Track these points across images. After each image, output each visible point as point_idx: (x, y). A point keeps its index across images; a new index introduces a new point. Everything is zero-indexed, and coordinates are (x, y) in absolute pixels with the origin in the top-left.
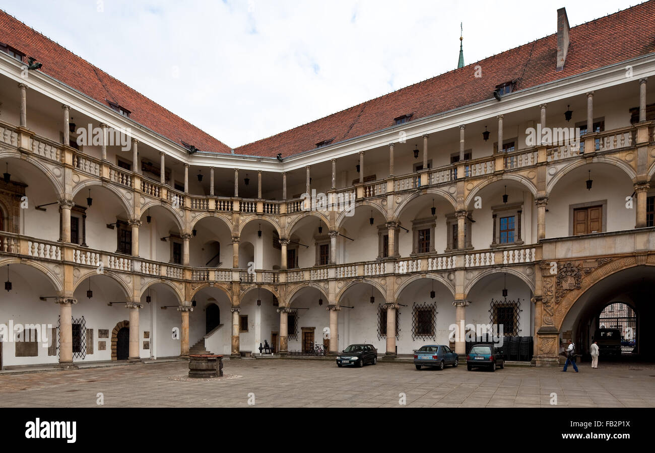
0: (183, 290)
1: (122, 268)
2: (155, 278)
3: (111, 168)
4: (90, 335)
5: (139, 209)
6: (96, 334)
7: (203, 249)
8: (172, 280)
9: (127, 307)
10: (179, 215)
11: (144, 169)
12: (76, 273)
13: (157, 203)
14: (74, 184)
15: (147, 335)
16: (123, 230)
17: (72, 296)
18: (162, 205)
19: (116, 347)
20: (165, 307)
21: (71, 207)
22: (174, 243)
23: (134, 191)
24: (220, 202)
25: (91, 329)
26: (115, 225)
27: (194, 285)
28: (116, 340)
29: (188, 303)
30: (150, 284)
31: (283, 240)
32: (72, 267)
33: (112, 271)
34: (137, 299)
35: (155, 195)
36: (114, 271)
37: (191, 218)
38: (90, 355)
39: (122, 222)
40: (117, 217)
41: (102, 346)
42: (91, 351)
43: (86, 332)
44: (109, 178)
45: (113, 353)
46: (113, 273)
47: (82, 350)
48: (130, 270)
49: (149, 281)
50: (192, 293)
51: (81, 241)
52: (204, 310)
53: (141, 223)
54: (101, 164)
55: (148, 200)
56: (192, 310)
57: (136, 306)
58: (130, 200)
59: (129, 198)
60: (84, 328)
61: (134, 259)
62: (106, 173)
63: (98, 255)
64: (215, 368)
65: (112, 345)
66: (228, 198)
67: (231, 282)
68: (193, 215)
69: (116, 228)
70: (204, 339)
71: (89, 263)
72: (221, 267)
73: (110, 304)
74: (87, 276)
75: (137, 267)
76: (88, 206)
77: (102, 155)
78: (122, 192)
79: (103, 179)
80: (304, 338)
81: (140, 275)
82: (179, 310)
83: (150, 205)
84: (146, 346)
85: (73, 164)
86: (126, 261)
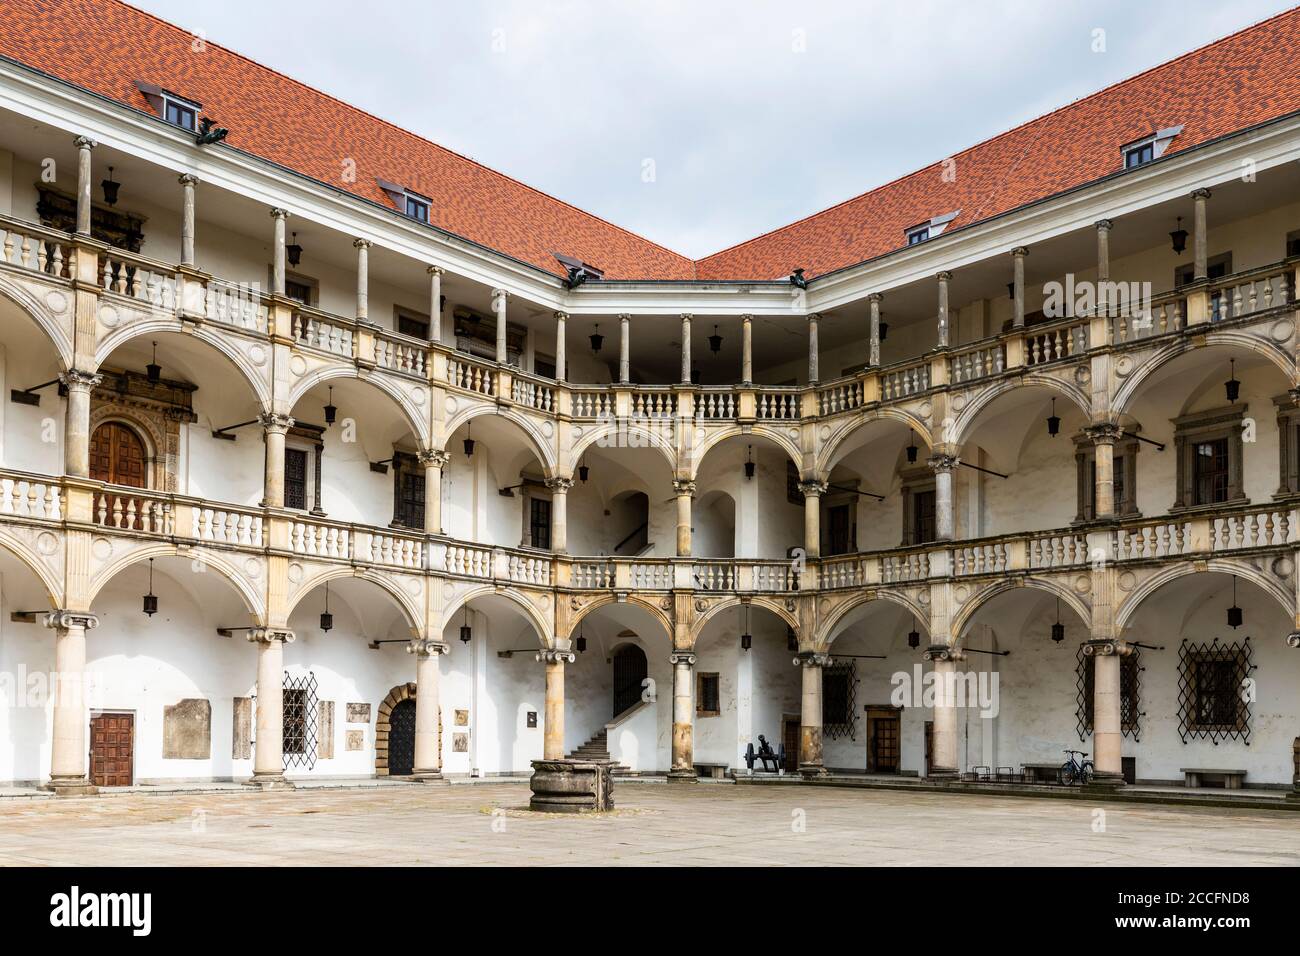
0: (550, 612)
1: (400, 562)
2: (481, 582)
3: (378, 336)
4: (326, 714)
5: (444, 424)
6: (340, 713)
7: (607, 513)
8: (521, 587)
9: (412, 652)
10: (541, 433)
11: (459, 330)
12: (294, 572)
13: (488, 408)
14: (294, 379)
15: (461, 716)
16: (406, 474)
17: (284, 626)
18: (500, 412)
19: (386, 745)
20: (508, 654)
21: (286, 430)
22: (533, 500)
23: (431, 384)
24: (645, 397)
25: (330, 703)
26: (390, 465)
27: (577, 598)
28: (388, 728)
29: (563, 643)
30: (468, 598)
31: (809, 482)
32: (285, 561)
33: (376, 569)
34: (436, 633)
35: (482, 390)
36: (380, 569)
37: (572, 441)
38: (326, 760)
39: (405, 455)
40: (395, 444)
41: (354, 742)
42: (328, 753)
43: (317, 706)
44: (373, 360)
45: (380, 758)
46: (379, 572)
47: (309, 750)
48: (418, 565)
49: (465, 592)
50: (572, 619)
51: (310, 503)
52: (609, 661)
53: (447, 456)
54: (355, 328)
55: (463, 402)
56: (572, 658)
57: (432, 649)
58: (420, 405)
59: (420, 400)
60: (313, 700)
61: (428, 540)
62: (366, 347)
63: (345, 533)
64: (592, 790)
65: (378, 740)
66: (666, 388)
67: (671, 591)
68: (578, 432)
69: (391, 471)
70: (606, 730)
71: (323, 552)
72: (650, 554)
73: (376, 645)
74: (321, 581)
75: (436, 556)
76: (326, 425)
77: (358, 309)
78: (402, 389)
79: (359, 364)
80: (872, 734)
81: (443, 577)
82: (541, 660)
83: (470, 415)
84: (460, 745)
85: (293, 334)
86: (410, 544)
